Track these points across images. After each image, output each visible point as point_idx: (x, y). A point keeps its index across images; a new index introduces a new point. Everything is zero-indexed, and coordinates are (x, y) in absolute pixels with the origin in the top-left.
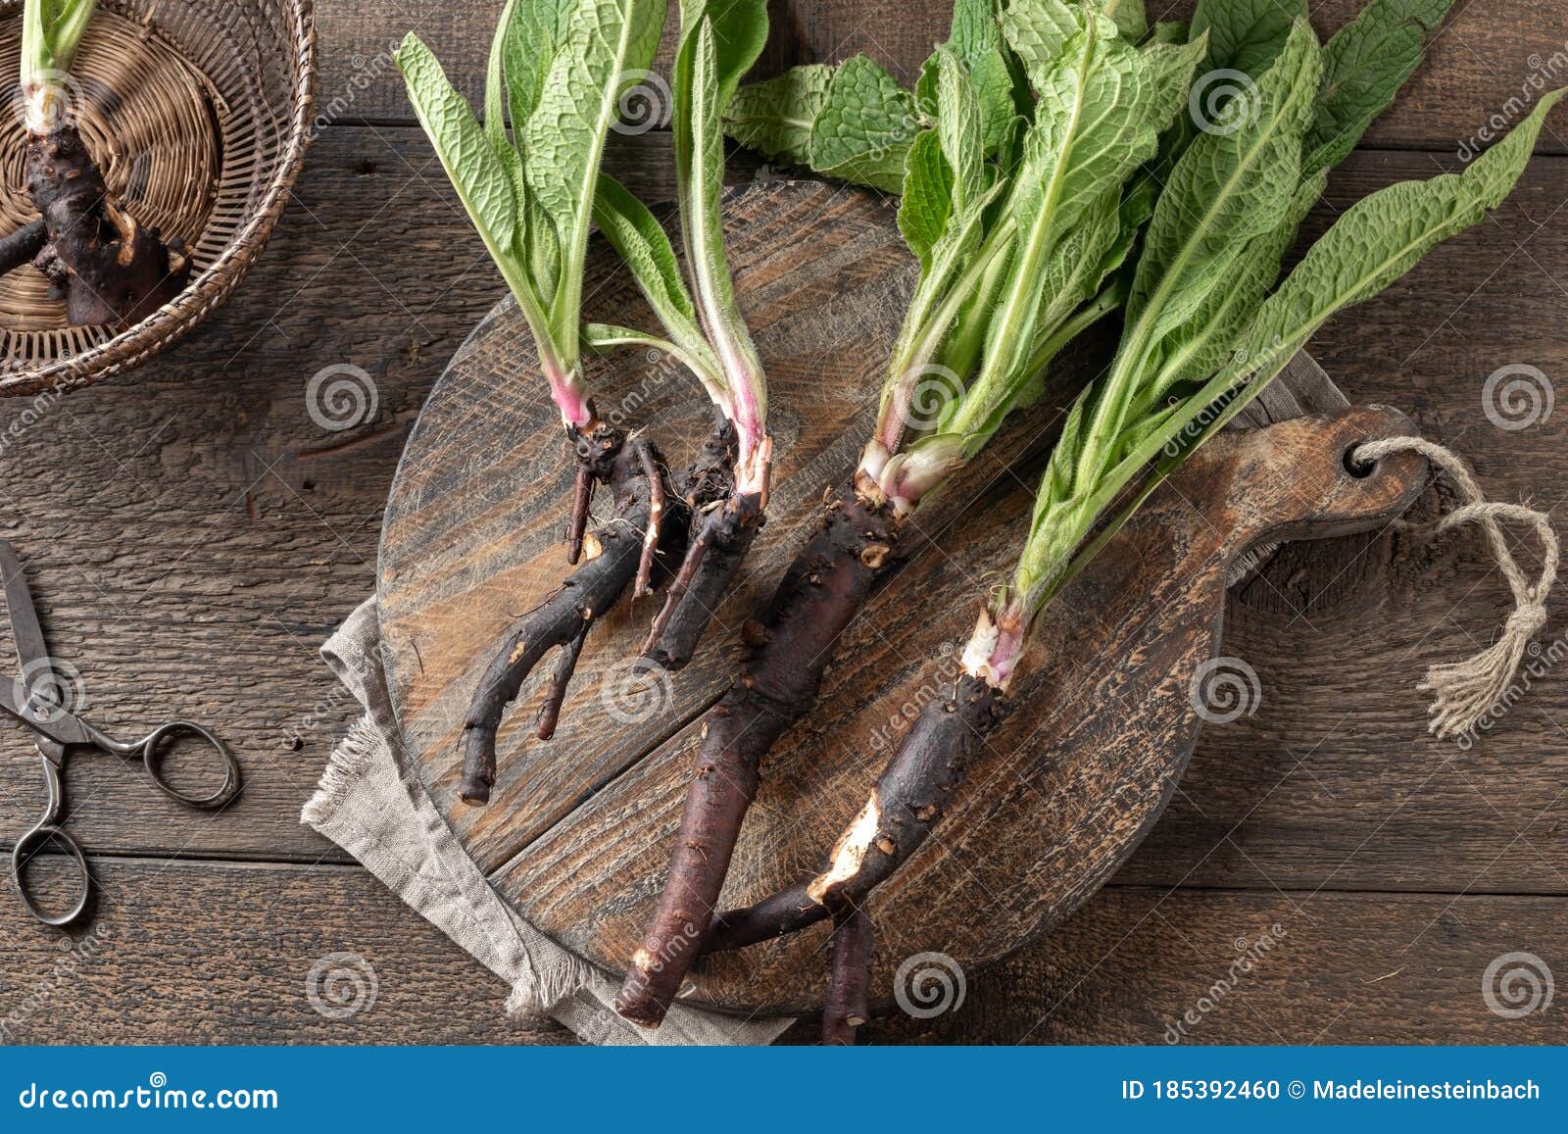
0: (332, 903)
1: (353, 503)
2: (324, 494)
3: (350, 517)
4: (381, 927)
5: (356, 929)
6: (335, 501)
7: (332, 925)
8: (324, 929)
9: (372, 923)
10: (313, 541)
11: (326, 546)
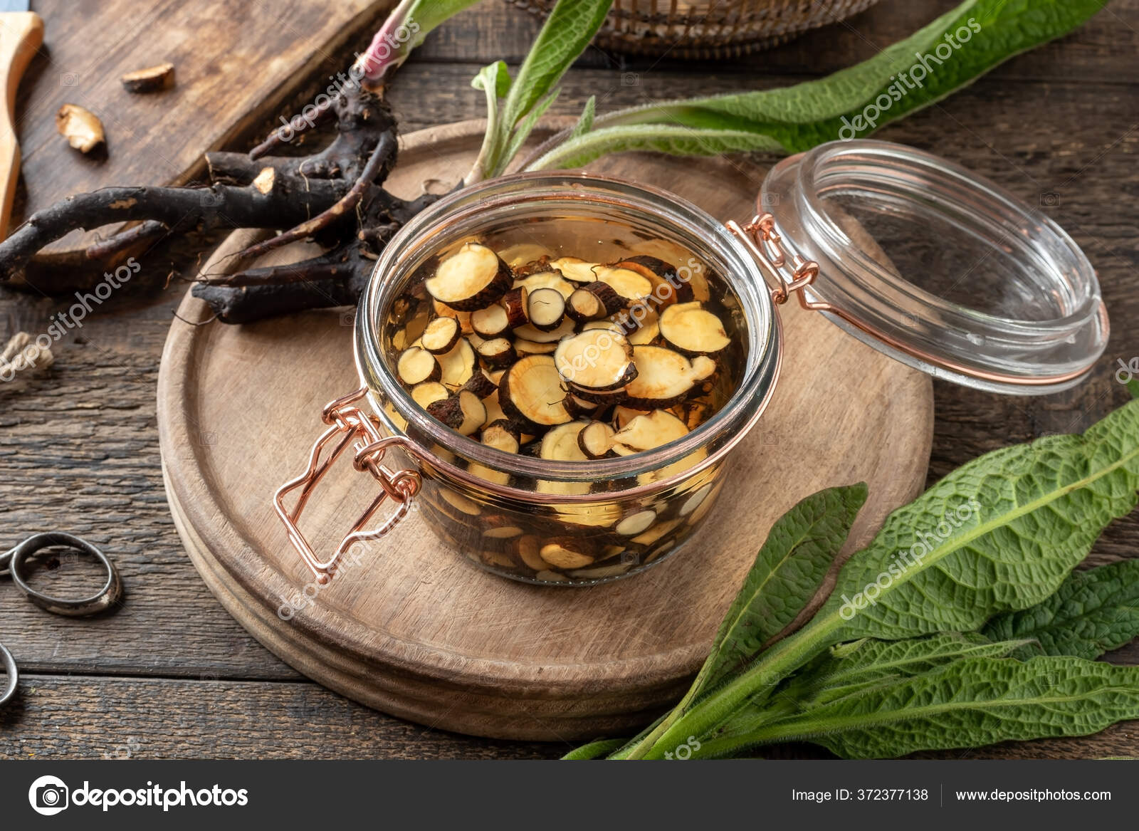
0: (85, 711)
1: (129, 357)
2: (96, 350)
3: (125, 369)
4: (141, 734)
5: (111, 736)
6: (108, 355)
7: (83, 732)
8: (73, 735)
9: (129, 730)
10: (82, 389)
11: (97, 393)
